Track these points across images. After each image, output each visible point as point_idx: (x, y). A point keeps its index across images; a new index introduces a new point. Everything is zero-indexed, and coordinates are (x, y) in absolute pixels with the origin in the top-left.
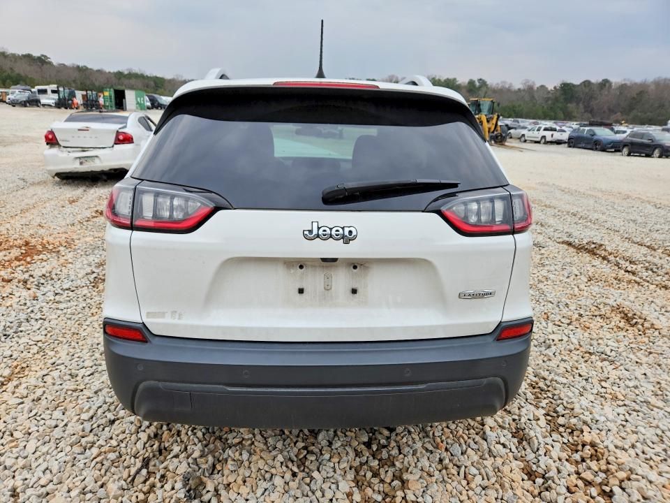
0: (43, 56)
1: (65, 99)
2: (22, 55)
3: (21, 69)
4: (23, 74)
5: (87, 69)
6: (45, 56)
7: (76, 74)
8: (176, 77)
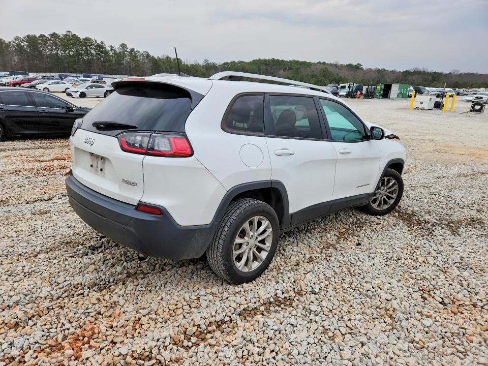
0: (358, 64)
1: (352, 91)
2: (347, 65)
3: (343, 73)
4: (343, 77)
5: (385, 70)
6: (360, 64)
7: (375, 75)
8: (452, 72)
